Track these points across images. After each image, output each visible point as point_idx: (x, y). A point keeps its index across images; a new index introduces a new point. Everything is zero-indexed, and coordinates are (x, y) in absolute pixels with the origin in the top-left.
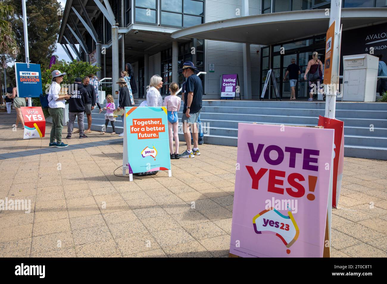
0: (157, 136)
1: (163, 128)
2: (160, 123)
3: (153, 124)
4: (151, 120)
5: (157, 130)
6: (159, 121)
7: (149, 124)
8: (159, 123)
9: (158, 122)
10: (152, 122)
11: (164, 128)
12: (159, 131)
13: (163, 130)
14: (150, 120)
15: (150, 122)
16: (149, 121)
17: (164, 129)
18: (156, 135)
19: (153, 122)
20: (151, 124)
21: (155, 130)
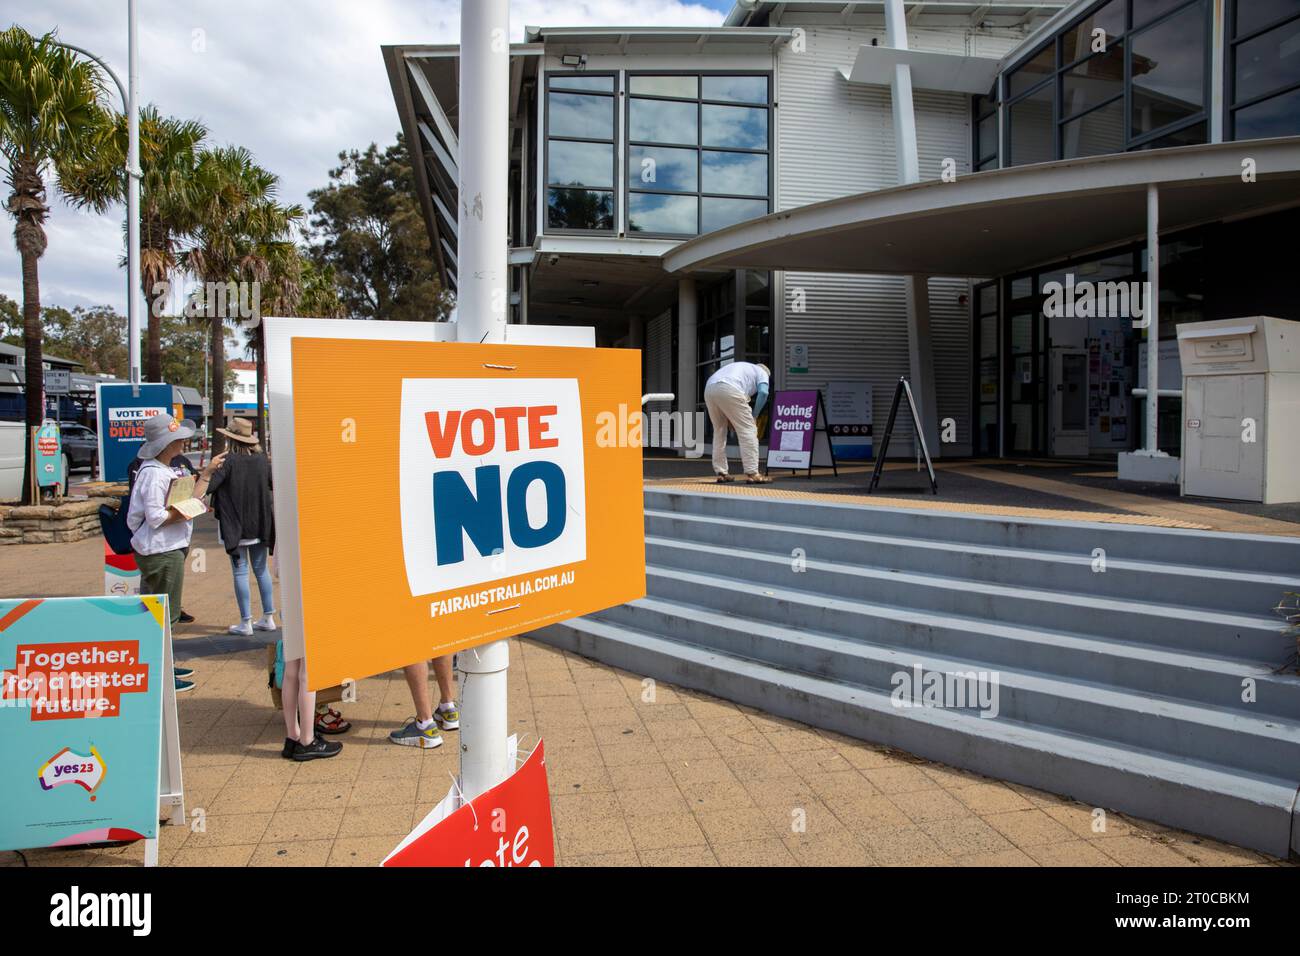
0: (113, 707)
1: (140, 676)
2: (132, 660)
3: (102, 661)
4: (95, 649)
5: (116, 684)
6: (127, 652)
7: (86, 661)
8: (127, 657)
9: (124, 653)
10: (98, 657)
11: (143, 675)
12: (124, 689)
13: (139, 683)
14: (89, 646)
15: (90, 657)
16: (85, 653)
17: (145, 681)
18: (107, 702)
19: (101, 653)
20: (94, 661)
21: (109, 683)
